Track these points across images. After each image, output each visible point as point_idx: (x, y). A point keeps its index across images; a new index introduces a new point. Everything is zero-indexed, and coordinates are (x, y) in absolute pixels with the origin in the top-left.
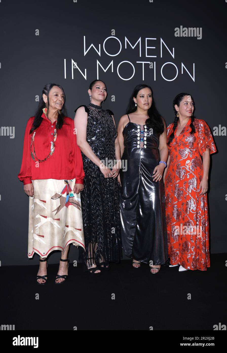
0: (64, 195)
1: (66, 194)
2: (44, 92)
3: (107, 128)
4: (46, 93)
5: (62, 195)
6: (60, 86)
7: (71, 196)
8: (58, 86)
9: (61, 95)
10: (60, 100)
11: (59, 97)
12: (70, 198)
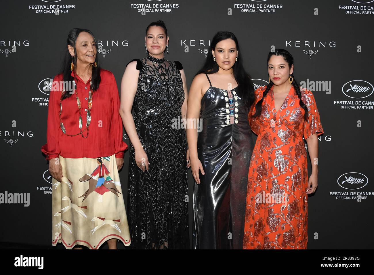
0: (96, 178)
1: (97, 176)
2: (69, 43)
3: (165, 92)
4: (72, 44)
5: (92, 177)
6: (89, 31)
7: (108, 180)
8: (86, 31)
9: (91, 44)
10: (91, 51)
11: (90, 47)
12: (107, 182)
